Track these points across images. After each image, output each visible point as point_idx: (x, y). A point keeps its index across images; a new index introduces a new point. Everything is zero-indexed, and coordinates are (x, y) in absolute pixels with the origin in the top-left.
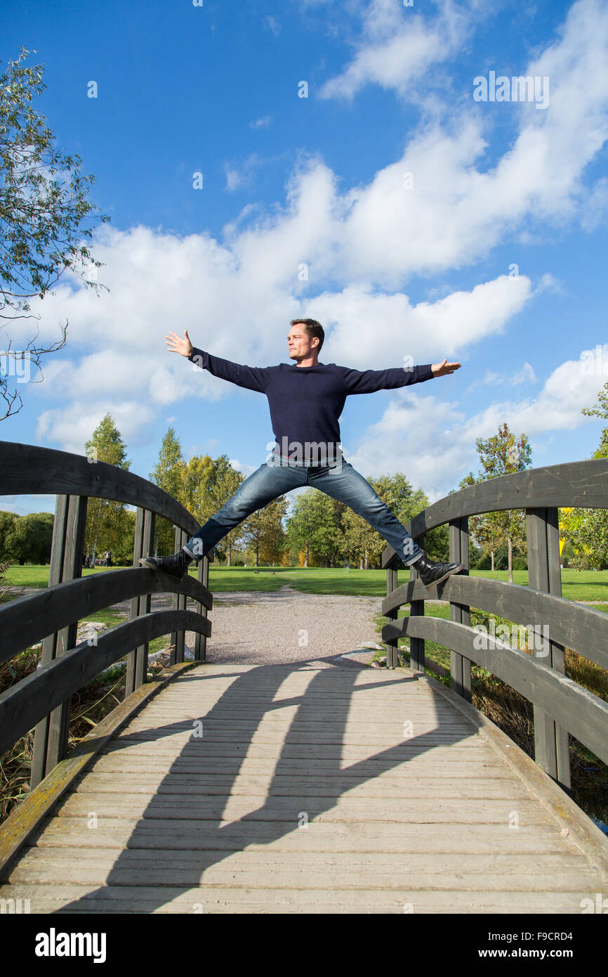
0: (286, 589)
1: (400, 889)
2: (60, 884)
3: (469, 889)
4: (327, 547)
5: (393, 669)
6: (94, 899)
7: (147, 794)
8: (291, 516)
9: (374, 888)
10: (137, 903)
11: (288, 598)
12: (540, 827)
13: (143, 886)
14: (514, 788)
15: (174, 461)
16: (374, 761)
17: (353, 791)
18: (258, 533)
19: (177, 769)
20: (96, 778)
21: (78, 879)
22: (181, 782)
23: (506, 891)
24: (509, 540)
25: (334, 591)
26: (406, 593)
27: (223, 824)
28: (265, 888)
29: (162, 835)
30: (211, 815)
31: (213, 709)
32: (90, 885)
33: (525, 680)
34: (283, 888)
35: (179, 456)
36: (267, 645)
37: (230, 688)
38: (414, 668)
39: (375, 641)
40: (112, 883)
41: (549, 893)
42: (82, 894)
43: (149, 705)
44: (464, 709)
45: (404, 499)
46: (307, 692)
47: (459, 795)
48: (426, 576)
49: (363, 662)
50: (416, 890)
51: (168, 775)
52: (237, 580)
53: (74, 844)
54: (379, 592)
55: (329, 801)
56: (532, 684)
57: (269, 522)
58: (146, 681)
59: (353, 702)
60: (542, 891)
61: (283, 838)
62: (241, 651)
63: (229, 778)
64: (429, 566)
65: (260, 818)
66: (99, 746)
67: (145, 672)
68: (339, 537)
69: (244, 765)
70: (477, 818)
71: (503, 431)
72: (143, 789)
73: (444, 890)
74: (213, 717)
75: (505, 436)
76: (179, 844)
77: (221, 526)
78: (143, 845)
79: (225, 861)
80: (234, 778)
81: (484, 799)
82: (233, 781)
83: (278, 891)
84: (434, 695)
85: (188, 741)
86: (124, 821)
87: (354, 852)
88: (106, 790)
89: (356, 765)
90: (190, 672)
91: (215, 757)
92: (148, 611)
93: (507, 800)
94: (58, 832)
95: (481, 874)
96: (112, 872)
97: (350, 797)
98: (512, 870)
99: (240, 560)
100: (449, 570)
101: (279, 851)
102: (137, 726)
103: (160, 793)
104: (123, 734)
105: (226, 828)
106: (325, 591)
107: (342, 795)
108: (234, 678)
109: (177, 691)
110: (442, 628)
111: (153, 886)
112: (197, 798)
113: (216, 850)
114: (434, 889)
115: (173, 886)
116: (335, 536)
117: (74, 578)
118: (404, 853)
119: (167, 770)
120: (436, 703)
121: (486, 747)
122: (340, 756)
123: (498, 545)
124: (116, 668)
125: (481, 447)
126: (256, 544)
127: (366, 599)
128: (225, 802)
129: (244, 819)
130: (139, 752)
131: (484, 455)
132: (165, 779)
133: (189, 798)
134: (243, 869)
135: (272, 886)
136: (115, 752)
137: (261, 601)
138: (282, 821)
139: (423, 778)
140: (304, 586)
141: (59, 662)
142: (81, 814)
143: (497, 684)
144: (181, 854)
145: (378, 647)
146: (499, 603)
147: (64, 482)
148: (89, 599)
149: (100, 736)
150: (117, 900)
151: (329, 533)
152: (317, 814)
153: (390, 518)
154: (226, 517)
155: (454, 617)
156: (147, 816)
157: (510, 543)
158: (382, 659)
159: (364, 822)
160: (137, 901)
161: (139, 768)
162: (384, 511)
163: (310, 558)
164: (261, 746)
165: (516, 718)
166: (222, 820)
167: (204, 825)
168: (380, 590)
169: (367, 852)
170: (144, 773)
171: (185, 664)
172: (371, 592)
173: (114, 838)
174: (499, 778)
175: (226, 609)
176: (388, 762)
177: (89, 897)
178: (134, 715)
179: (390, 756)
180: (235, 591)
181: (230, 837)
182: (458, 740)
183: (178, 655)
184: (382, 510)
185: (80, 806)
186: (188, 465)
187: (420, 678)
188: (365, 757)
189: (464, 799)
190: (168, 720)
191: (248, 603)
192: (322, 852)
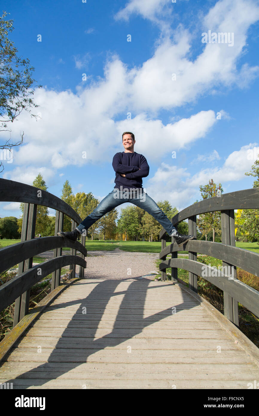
0: (117, 249)
1: (169, 363)
2: (29, 362)
3: (197, 363)
4: (135, 233)
5: (164, 281)
6: (43, 367)
7: (63, 328)
8: (119, 218)
9: (159, 363)
10: (61, 369)
11: (118, 253)
12: (226, 340)
13: (63, 362)
14: (216, 325)
15: (69, 195)
16: (157, 315)
17: (148, 326)
18: (105, 226)
19: (75, 318)
20: (41, 322)
21: (36, 359)
22: (77, 323)
23: (212, 364)
24: (213, 229)
25: (138, 250)
26: (170, 249)
27: (95, 339)
28: (113, 363)
29: (70, 343)
30: (90, 336)
31: (89, 296)
32: (41, 362)
33: (220, 282)
34: (121, 363)
35: (71, 192)
36: (110, 272)
37: (96, 288)
38: (173, 280)
39: (156, 271)
40: (50, 361)
41: (230, 365)
42: (38, 365)
43: (62, 294)
44: (195, 296)
45: (168, 212)
46: (128, 289)
47: (193, 328)
48: (178, 240)
49: (151, 279)
50: (175, 364)
51: (71, 321)
52: (96, 246)
53: (33, 347)
54: (158, 251)
55: (139, 330)
56: (223, 283)
57: (110, 221)
58: (60, 284)
59: (147, 293)
60: (227, 364)
61: (120, 344)
62: (99, 275)
63: (97, 322)
64: (180, 237)
65: (110, 337)
66: (42, 309)
67: (60, 281)
68: (140, 228)
69: (103, 317)
70: (200, 337)
71: (211, 182)
72: (61, 326)
73: (187, 363)
74: (89, 298)
75: (212, 184)
76: (78, 346)
77: (93, 219)
78: (62, 347)
79: (97, 353)
80: (99, 322)
81: (203, 330)
82: (99, 323)
83: (119, 364)
84: (182, 290)
85: (79, 308)
86: (54, 338)
87: (150, 349)
88: (46, 326)
89: (149, 317)
90: (78, 282)
91: (91, 314)
92: (61, 255)
93: (213, 330)
94: (26, 342)
95: (202, 357)
96: (50, 357)
97: (147, 329)
98: (214, 356)
99: (97, 238)
100: (188, 238)
101: (119, 349)
102: (57, 302)
103: (68, 327)
104: (51, 305)
105: (96, 341)
106: (134, 250)
107: (144, 328)
108: (97, 284)
109: (73, 289)
110: (185, 262)
111: (67, 362)
112: (84, 329)
113: (93, 349)
114: (183, 363)
115: (75, 362)
116: (139, 227)
117: (32, 239)
118: (170, 350)
119: (71, 319)
120: (182, 294)
121: (204, 310)
122: (143, 313)
123: (208, 231)
124: (45, 282)
125: (201, 189)
126: (104, 231)
127: (152, 254)
128: (96, 331)
129: (104, 337)
130: (59, 312)
131: (203, 193)
132: (70, 322)
133: (81, 329)
134: (104, 356)
135: (116, 362)
136: (49, 312)
137: (106, 255)
138: (120, 338)
139: (177, 322)
140: (125, 249)
141: (26, 273)
142: (36, 335)
143: (208, 289)
144: (78, 350)
145: (157, 273)
146: (210, 250)
147: (28, 198)
148: (38, 248)
149: (42, 306)
150: (53, 368)
151: (136, 226)
152: (134, 335)
153: (163, 216)
154: (94, 215)
155: (190, 258)
156: (63, 336)
157: (214, 231)
158: (159, 278)
159: (153, 338)
160: (61, 368)
161: (59, 318)
162: (161, 213)
163: (127, 237)
164: (110, 309)
165: (216, 303)
166: (95, 338)
167: (87, 339)
168: (158, 250)
169: (155, 350)
170: (61, 320)
171: (76, 279)
172: (154, 251)
173: (50, 345)
174: (209, 322)
175: (92, 258)
176: (163, 316)
177: (41, 366)
178: (56, 298)
179: (164, 313)
180: (95, 251)
181: (98, 344)
182: (192, 307)
183: (72, 275)
184: (160, 212)
185: (35, 332)
186: (75, 196)
187: (175, 284)
188: (153, 314)
189: (195, 329)
190: (70, 299)
191: (101, 255)
192: (137, 349)
